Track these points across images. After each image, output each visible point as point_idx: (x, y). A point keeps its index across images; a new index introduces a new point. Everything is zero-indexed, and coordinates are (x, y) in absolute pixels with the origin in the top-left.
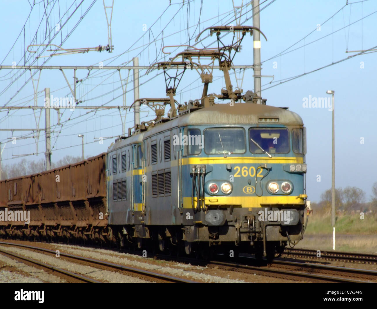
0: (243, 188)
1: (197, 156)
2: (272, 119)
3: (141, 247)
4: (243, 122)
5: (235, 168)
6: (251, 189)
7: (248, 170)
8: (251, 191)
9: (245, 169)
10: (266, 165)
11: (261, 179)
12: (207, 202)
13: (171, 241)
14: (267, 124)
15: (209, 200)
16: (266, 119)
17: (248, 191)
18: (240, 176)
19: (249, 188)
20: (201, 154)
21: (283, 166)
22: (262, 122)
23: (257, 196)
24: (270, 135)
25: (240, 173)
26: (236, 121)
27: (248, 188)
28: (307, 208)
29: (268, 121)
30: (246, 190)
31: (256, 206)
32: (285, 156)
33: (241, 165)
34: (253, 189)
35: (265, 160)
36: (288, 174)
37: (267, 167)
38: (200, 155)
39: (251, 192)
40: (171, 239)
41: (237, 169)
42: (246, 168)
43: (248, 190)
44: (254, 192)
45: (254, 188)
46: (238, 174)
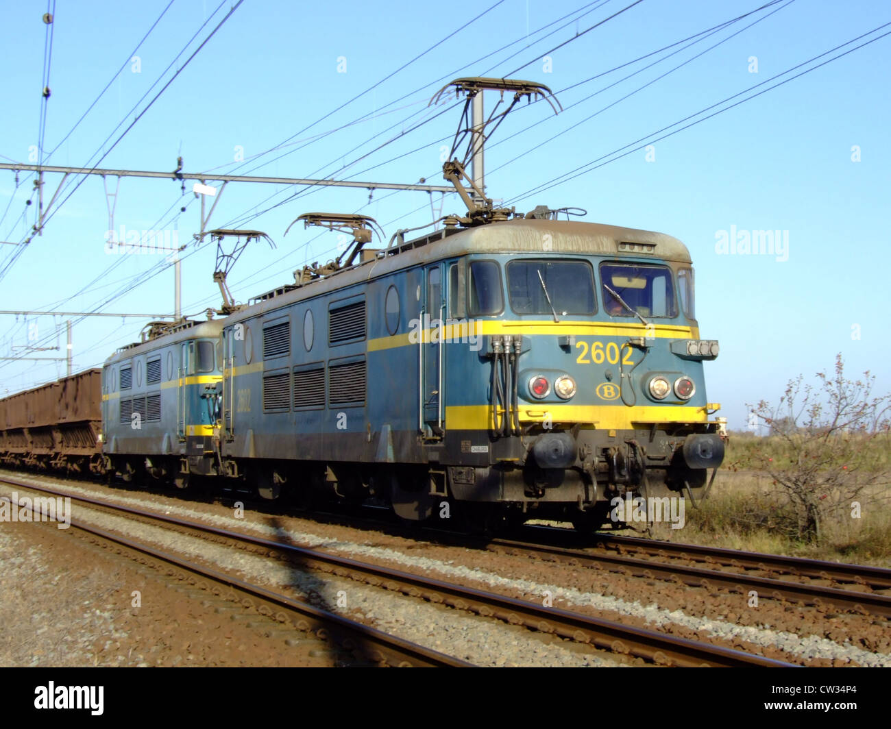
0: (596, 387)
1: (495, 317)
2: (643, 245)
3: (186, 485)
4: (587, 250)
5: (578, 345)
6: (612, 388)
7: (604, 350)
8: (613, 394)
9: (597, 347)
10: (642, 339)
11: (631, 368)
12: (523, 417)
13: (336, 489)
14: (633, 255)
15: (526, 412)
16: (632, 244)
17: (606, 395)
18: (588, 362)
19: (609, 389)
20: (503, 314)
21: (671, 345)
22: (624, 250)
23: (626, 405)
24: (630, 280)
25: (588, 356)
26: (572, 247)
27: (605, 388)
28: (720, 432)
29: (636, 249)
30: (602, 391)
31: (622, 427)
32: (672, 324)
33: (590, 339)
34: (616, 390)
35: (634, 330)
36: (680, 360)
37: (645, 343)
38: (501, 315)
39: (612, 396)
40: (335, 486)
41: (582, 347)
42: (601, 345)
43: (606, 391)
44: (619, 395)
45: (619, 388)
46: (583, 359)
